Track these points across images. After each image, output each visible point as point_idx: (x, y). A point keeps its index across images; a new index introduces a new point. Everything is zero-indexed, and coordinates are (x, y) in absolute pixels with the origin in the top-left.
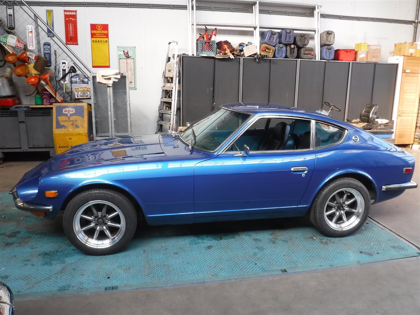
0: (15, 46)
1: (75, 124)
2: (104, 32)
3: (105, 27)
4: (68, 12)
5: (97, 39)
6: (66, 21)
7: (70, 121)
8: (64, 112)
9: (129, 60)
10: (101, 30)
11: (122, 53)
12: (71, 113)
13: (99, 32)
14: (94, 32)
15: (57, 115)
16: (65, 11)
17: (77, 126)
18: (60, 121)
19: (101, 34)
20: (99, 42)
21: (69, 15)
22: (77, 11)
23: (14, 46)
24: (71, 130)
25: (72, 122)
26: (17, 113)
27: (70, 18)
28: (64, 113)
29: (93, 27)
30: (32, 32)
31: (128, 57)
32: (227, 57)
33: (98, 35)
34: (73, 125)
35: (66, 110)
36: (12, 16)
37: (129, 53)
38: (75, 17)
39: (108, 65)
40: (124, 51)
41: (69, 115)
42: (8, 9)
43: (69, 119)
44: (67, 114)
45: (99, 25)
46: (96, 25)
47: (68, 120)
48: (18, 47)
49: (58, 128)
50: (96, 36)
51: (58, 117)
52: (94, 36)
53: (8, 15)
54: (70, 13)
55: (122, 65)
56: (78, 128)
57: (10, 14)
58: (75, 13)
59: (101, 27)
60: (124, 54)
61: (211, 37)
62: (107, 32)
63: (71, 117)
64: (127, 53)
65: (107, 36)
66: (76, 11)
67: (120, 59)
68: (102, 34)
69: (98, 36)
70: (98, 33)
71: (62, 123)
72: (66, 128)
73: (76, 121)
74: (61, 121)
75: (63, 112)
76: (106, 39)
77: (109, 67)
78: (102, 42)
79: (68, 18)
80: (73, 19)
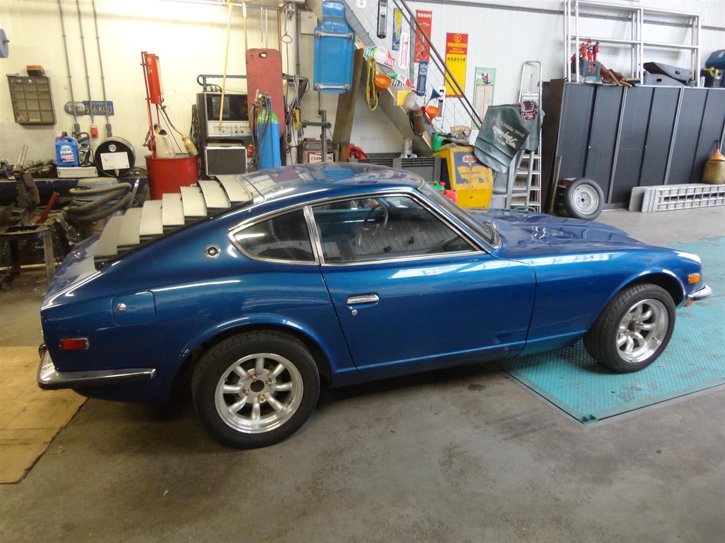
0: (385, 63)
1: (479, 176)
2: (463, 45)
3: (464, 38)
4: (422, 14)
5: (454, 56)
7: (472, 173)
8: (465, 160)
9: (488, 88)
10: (460, 43)
11: (480, 77)
12: (472, 161)
13: (456, 45)
14: (451, 45)
15: (457, 165)
16: (419, 12)
18: (460, 173)
19: (459, 48)
20: (455, 60)
21: (423, 18)
23: (383, 63)
24: (474, 185)
25: (474, 175)
26: (392, 162)
27: (424, 23)
28: (465, 162)
29: (450, 37)
30: (407, 43)
31: (487, 83)
33: (456, 49)
34: (475, 178)
35: (466, 158)
36: (384, 17)
37: (489, 78)
38: (429, 21)
40: (483, 75)
41: (470, 164)
42: (382, 6)
43: (471, 170)
44: (468, 164)
45: (458, 35)
46: (455, 34)
47: (469, 171)
48: (387, 64)
49: (459, 183)
50: (453, 52)
51: (458, 168)
52: (450, 52)
53: (380, 16)
54: (424, 14)
55: (479, 93)
56: (483, 182)
57: (383, 14)
58: (429, 15)
59: (459, 38)
60: (483, 78)
62: (466, 45)
63: (474, 167)
64: (487, 77)
65: (465, 50)
66: (430, 13)
67: (477, 85)
69: (454, 52)
70: (456, 47)
71: (463, 177)
72: (468, 182)
73: (479, 172)
74: (462, 173)
76: (464, 56)
78: (458, 60)
79: (422, 23)
80: (428, 25)
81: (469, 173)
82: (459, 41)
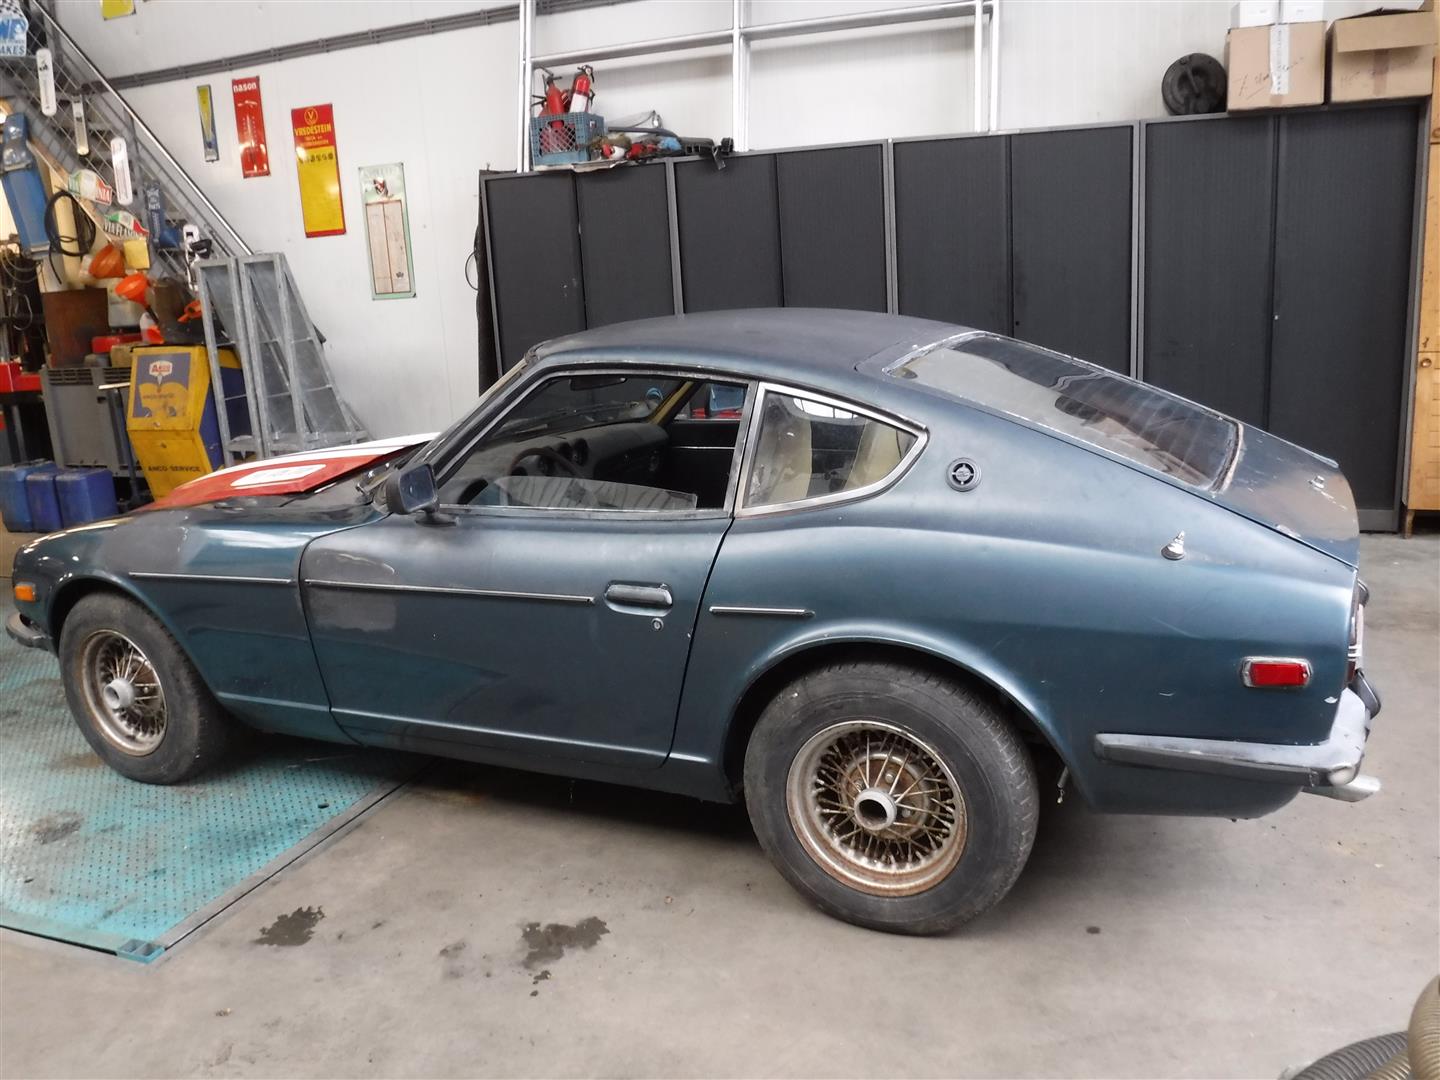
0: (97, 199)
1: (171, 404)
2: (322, 128)
3: (325, 113)
4: (240, 86)
5: (310, 152)
6: (238, 110)
7: (161, 397)
8: (153, 371)
9: (390, 206)
10: (317, 124)
11: (371, 187)
12: (165, 374)
13: (311, 130)
14: (302, 130)
15: (138, 381)
16: (236, 83)
17: (173, 413)
18: (141, 397)
19: (315, 135)
20: (313, 160)
21: (244, 93)
22: (261, 78)
23: (93, 199)
24: (160, 420)
25: (163, 400)
26: (90, 374)
27: (247, 102)
28: (153, 373)
29: (299, 117)
31: (386, 197)
32: (611, 166)
33: (311, 138)
34: (165, 407)
35: (155, 366)
37: (388, 186)
38: (255, 95)
39: (341, 227)
40: (375, 182)
41: (160, 379)
43: (159, 391)
44: (156, 378)
45: (310, 110)
46: (304, 110)
47: (156, 394)
48: (100, 200)
49: (137, 416)
50: (306, 144)
51: (141, 386)
52: (302, 145)
54: (245, 86)
55: (373, 222)
56: (175, 415)
58: (254, 84)
59: (315, 116)
60: (377, 188)
61: (569, 103)
62: (329, 127)
63: (165, 386)
64: (383, 185)
65: (330, 138)
66: (257, 80)
67: (367, 205)
68: (319, 134)
69: (310, 144)
70: (311, 135)
71: (145, 403)
72: (150, 415)
73: (172, 396)
74: (144, 397)
75: (151, 373)
76: (330, 150)
77: (343, 232)
78: (319, 160)
79: (243, 102)
80: (254, 103)
81: (155, 397)
82: (314, 122)
